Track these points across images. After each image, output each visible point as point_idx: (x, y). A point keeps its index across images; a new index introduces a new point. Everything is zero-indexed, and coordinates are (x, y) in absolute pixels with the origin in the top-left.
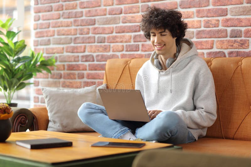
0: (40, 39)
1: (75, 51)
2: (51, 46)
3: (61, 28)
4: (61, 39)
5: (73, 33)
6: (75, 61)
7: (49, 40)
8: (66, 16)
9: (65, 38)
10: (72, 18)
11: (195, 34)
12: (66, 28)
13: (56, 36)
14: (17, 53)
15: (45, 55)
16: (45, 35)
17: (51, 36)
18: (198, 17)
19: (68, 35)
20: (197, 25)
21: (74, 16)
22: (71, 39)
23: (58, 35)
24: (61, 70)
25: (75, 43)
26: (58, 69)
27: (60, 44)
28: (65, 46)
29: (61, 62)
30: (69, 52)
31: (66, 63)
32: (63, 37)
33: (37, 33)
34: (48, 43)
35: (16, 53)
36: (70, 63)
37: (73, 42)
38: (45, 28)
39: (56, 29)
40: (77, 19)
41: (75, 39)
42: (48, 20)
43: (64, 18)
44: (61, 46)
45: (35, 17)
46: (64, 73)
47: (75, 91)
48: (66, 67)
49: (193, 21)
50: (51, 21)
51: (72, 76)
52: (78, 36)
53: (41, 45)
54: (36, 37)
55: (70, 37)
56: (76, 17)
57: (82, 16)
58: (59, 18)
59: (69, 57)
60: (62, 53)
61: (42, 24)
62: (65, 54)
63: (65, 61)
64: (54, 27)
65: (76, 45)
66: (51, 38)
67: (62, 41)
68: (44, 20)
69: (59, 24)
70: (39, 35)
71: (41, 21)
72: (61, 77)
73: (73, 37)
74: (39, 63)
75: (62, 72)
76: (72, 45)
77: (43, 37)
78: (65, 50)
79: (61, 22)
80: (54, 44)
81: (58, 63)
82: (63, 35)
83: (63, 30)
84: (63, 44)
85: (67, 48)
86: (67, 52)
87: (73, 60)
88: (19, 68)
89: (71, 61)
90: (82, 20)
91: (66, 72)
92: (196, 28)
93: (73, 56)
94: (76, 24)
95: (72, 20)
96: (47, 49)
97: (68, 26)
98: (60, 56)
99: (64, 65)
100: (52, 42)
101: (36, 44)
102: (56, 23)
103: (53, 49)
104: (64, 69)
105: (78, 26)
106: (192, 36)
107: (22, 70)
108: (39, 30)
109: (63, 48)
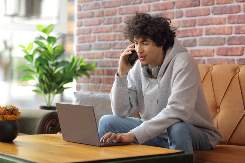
0: (82, 44)
1: (114, 56)
2: (92, 51)
3: (101, 34)
4: (101, 45)
5: (112, 39)
6: (113, 66)
7: (90, 46)
8: (106, 22)
9: (105, 44)
10: (111, 23)
11: (226, 40)
12: (106, 34)
13: (97, 42)
14: (56, 58)
15: (86, 60)
16: (87, 40)
17: (92, 41)
18: (229, 24)
19: (107, 40)
20: (228, 32)
21: (113, 22)
22: (110, 44)
23: (99, 40)
24: (101, 75)
25: (114, 49)
26: (98, 74)
27: (100, 49)
28: (104, 51)
29: (101, 66)
30: (108, 57)
31: (105, 68)
32: (103, 42)
33: (79, 39)
34: (89, 48)
35: (54, 57)
36: (109, 68)
37: (112, 48)
38: (87, 34)
39: (97, 35)
40: (116, 25)
41: (114, 44)
42: (90, 25)
43: (105, 24)
44: (101, 51)
45: (78, 23)
46: (104, 78)
47: (106, 96)
48: (105, 72)
49: (225, 27)
50: (92, 27)
51: (110, 81)
52: (117, 41)
53: (83, 50)
54: (79, 42)
55: (109, 42)
56: (115, 23)
57: (121, 22)
58: (100, 24)
59: (108, 62)
60: (102, 58)
61: (84, 30)
62: (105, 59)
63: (104, 66)
64: (95, 33)
65: (114, 51)
66: (92, 44)
67: (102, 47)
68: (86, 26)
69: (99, 30)
70: (81, 40)
71: (83, 27)
72: (100, 82)
73: (112, 42)
74: (78, 68)
75: (102, 77)
76: (111, 50)
77: (85, 42)
78: (105, 55)
79: (102, 28)
80: (95, 49)
81: (98, 68)
82: (103, 40)
83: (103, 36)
84: (103, 49)
85: (107, 53)
86: (106, 57)
87: (111, 65)
88: (59, 72)
89: (109, 67)
90: (121, 26)
91: (106, 77)
92: (227, 34)
93: (112, 61)
94: (115, 30)
95: (111, 26)
96: (88, 54)
97: (108, 32)
98: (100, 61)
99: (103, 71)
100: (93, 47)
101: (79, 49)
102: (97, 29)
103: (94, 54)
104: (103, 74)
105: (117, 32)
106: (223, 42)
107: (61, 74)
108: (81, 36)
109: (103, 54)
